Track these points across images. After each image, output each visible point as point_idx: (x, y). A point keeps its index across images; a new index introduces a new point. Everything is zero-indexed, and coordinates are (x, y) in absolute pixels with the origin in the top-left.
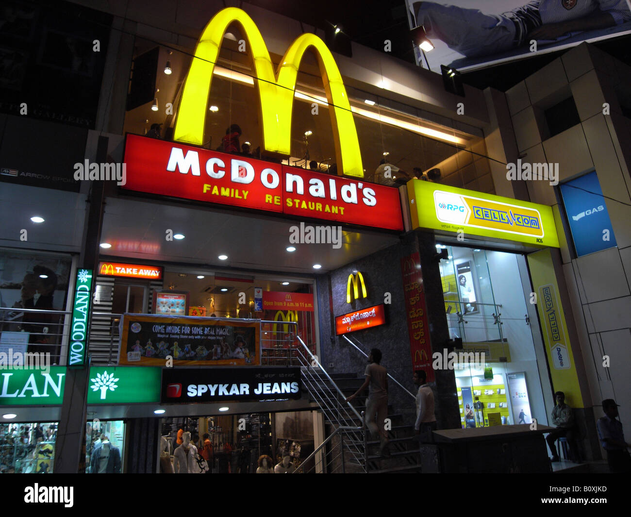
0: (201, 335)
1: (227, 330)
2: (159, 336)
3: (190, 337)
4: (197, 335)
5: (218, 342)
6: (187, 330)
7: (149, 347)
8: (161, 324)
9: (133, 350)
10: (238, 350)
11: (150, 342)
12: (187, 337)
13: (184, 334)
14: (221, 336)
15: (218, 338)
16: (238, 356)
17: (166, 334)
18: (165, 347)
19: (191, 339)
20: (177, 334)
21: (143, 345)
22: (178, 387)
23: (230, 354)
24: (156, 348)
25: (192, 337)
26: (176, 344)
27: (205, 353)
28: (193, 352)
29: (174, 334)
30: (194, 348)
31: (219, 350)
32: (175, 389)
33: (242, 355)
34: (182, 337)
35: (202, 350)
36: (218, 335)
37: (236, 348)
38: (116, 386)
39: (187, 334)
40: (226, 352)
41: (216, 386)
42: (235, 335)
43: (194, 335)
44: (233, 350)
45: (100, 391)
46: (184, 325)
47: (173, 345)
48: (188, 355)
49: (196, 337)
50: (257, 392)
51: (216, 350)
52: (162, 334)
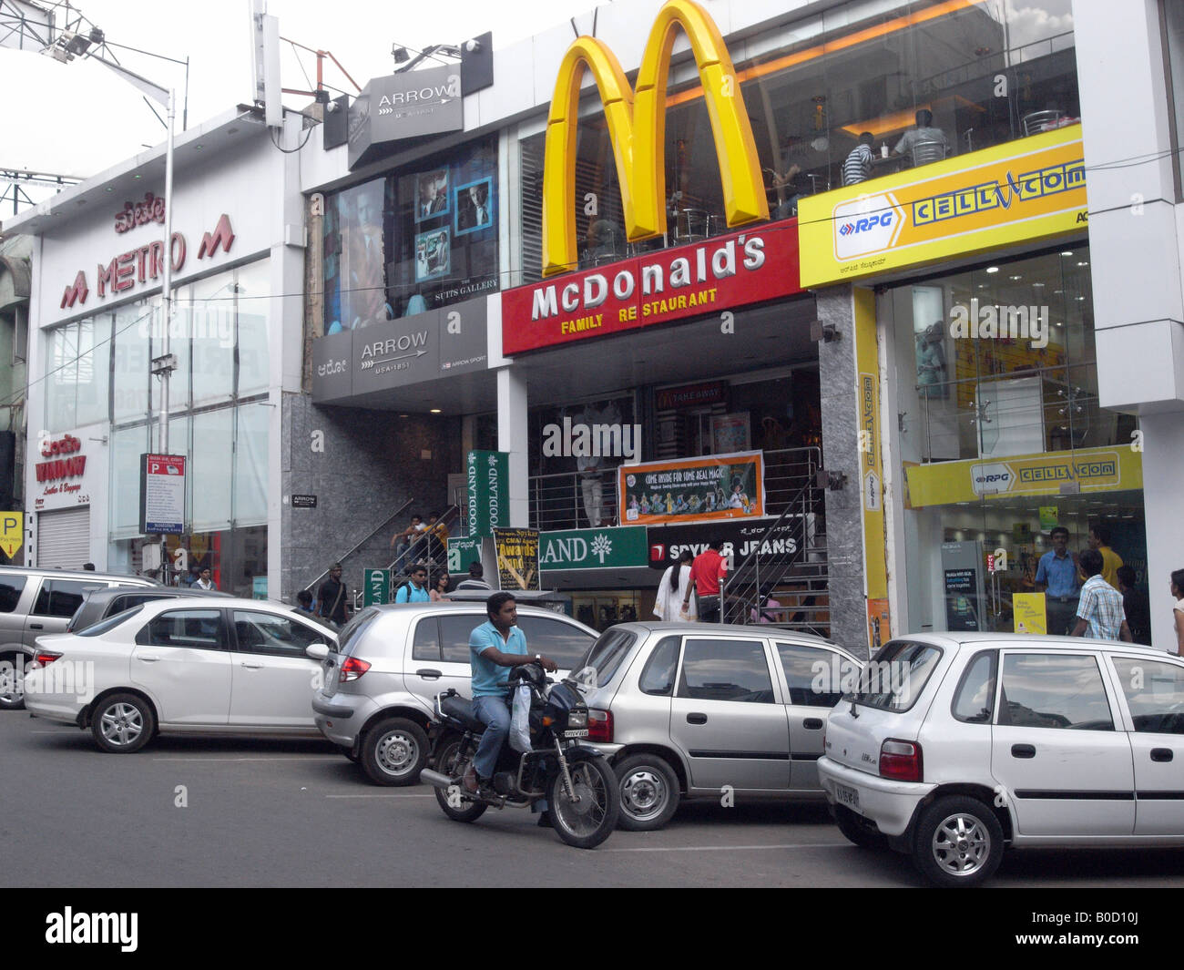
0: (692, 481)
1: (721, 471)
2: (652, 487)
3: (682, 485)
4: (689, 482)
5: (710, 488)
6: (679, 477)
7: (644, 502)
8: (652, 474)
9: (631, 508)
10: (735, 496)
11: (644, 496)
12: (678, 486)
13: (676, 483)
14: (716, 479)
15: (711, 483)
16: (733, 505)
17: (658, 484)
18: (660, 500)
19: (684, 488)
20: (669, 483)
21: (639, 500)
22: (660, 548)
23: (725, 504)
24: (651, 503)
25: (684, 485)
26: (669, 495)
27: (698, 504)
28: (685, 504)
29: (666, 484)
30: (686, 499)
31: (713, 500)
32: (657, 550)
33: (738, 504)
34: (675, 486)
35: (694, 500)
36: (711, 479)
37: (731, 494)
38: (610, 549)
39: (680, 483)
40: (720, 501)
41: (697, 546)
42: (732, 476)
43: (686, 482)
44: (729, 497)
45: (598, 554)
46: (675, 471)
47: (666, 498)
48: (680, 509)
49: (688, 485)
50: (744, 553)
51: (710, 499)
52: (654, 485)
